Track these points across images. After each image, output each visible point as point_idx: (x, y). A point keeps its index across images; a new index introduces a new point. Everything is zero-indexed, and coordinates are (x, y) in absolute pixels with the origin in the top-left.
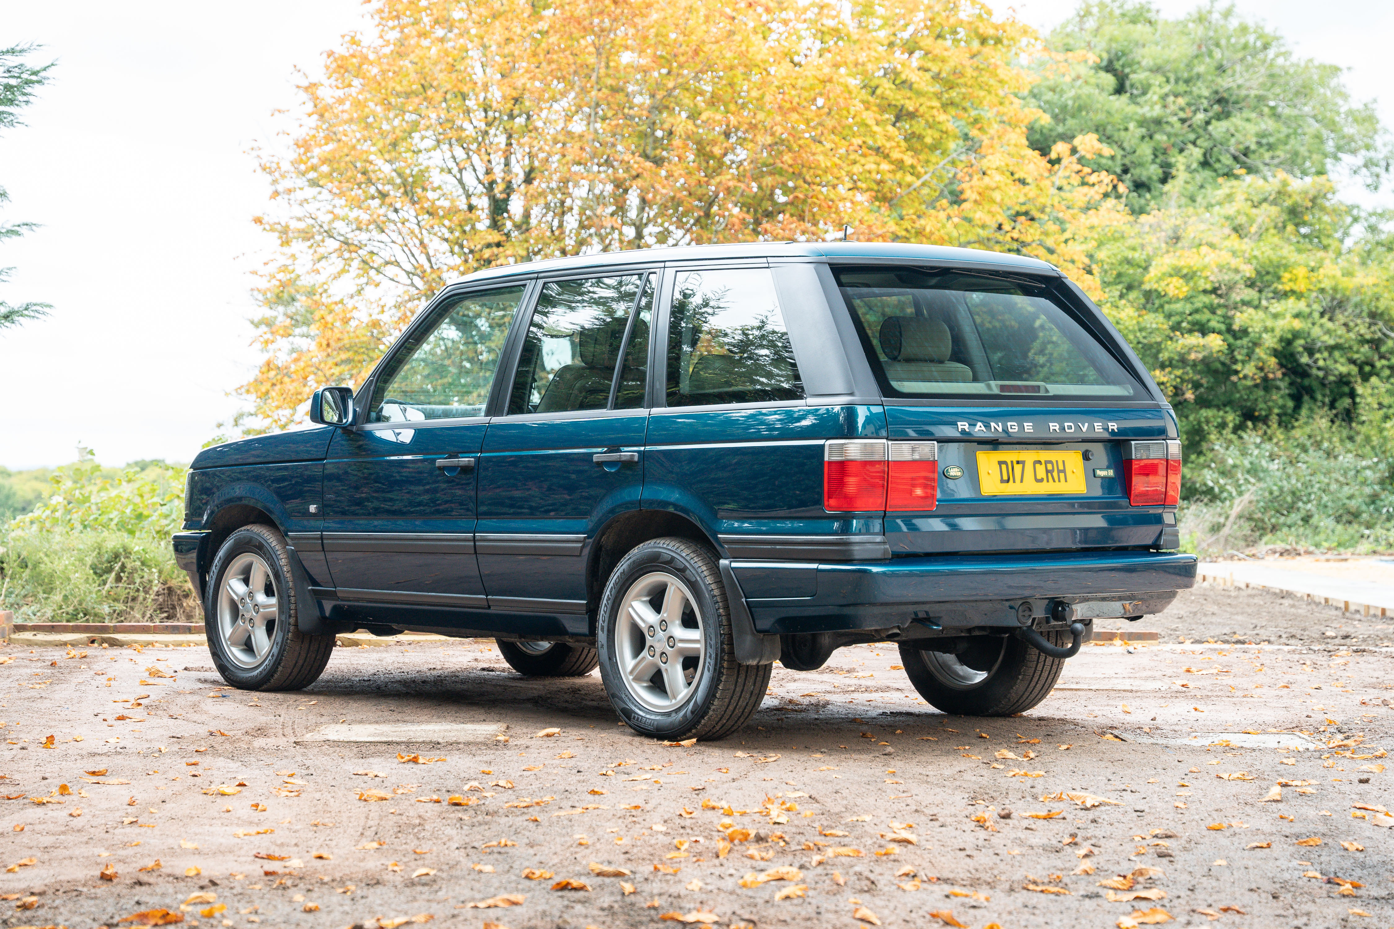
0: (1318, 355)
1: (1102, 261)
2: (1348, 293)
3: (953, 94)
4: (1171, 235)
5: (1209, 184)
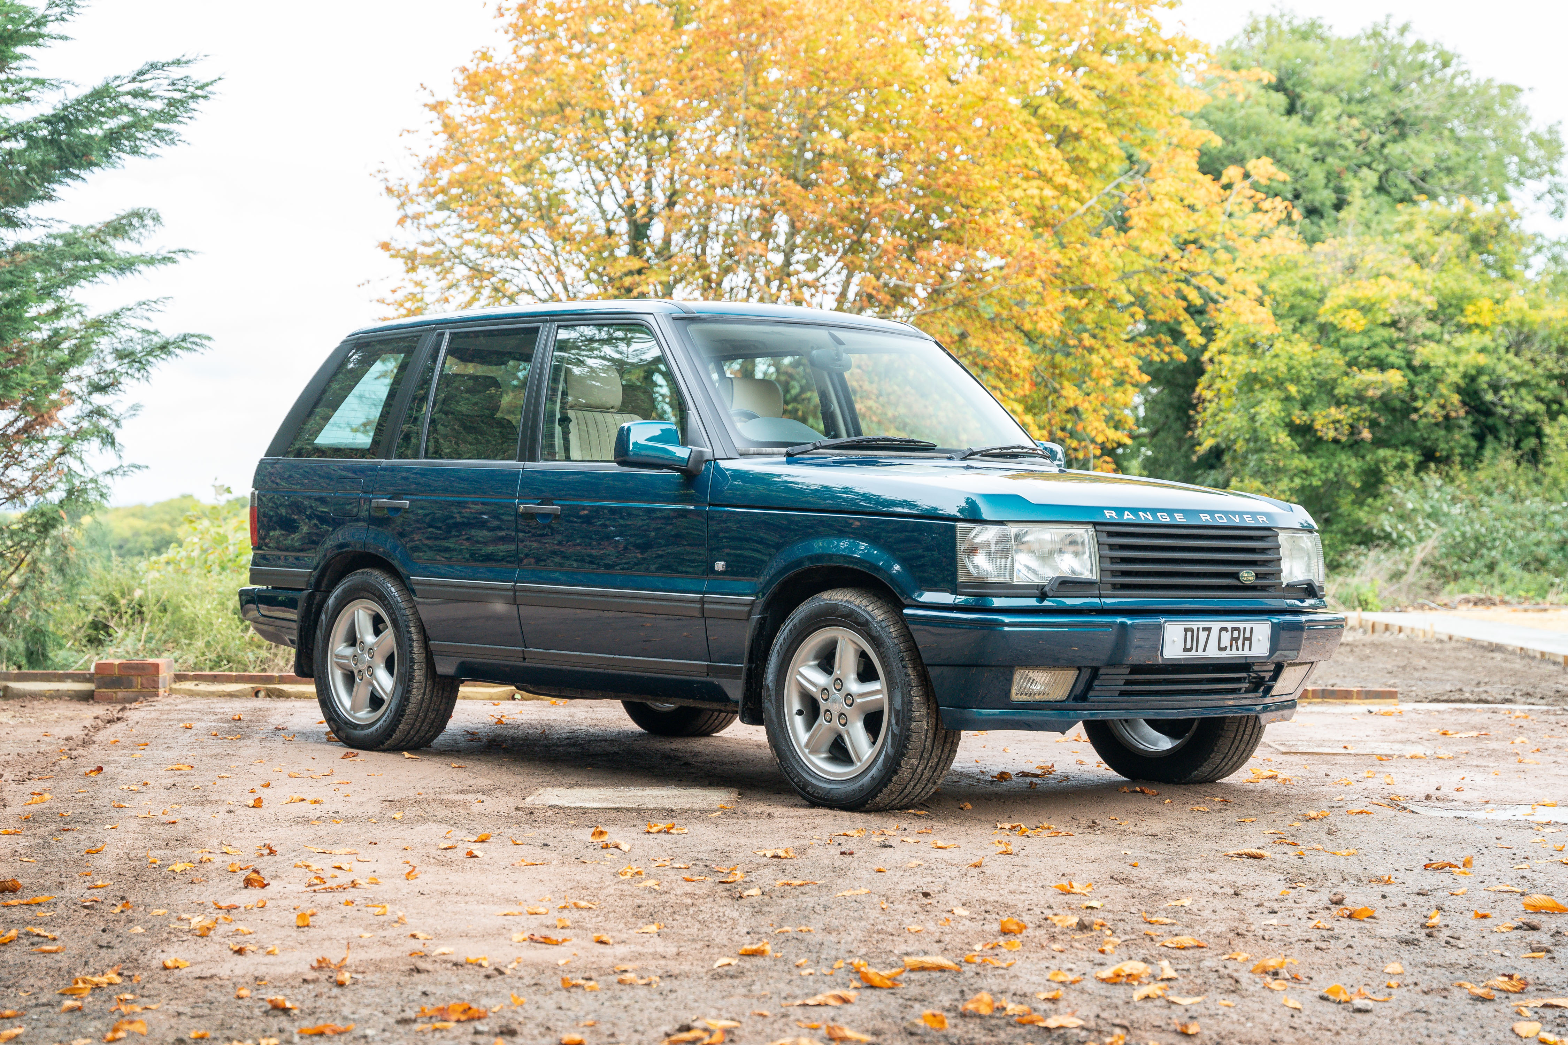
0: (1503, 393)
1: (1274, 293)
2: (1535, 327)
3: (1119, 114)
4: (1348, 264)
5: (1385, 210)
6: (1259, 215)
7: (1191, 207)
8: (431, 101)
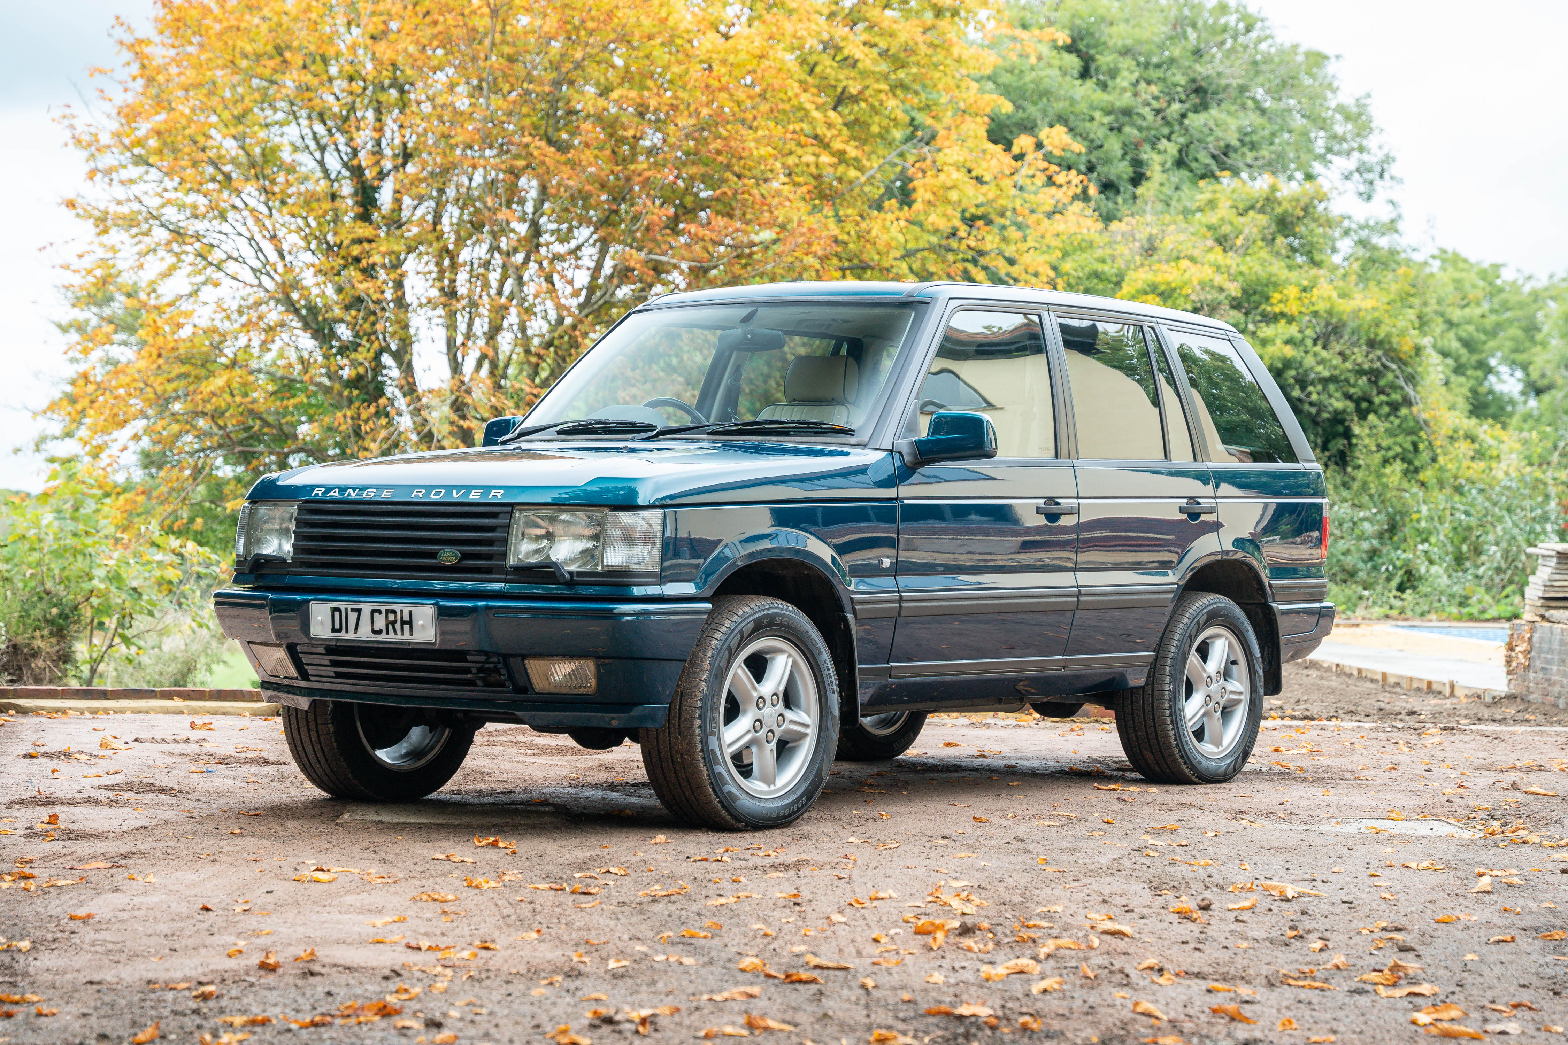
0: (1310, 389)
1: (1068, 274)
2: (1345, 317)
3: (901, 74)
4: (1146, 246)
5: (1186, 188)
6: (1053, 190)
7: (979, 179)
8: (128, 39)
